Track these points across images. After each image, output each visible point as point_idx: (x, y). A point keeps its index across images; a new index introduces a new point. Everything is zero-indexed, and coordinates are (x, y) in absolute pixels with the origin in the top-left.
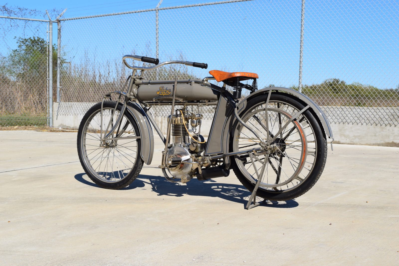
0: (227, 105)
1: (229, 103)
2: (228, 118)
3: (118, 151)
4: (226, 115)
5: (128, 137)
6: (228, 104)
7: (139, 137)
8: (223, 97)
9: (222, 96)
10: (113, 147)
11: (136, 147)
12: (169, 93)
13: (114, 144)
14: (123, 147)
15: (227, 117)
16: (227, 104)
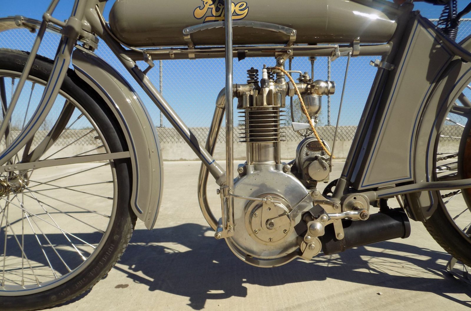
0: (434, 51)
1: (440, 44)
2: (434, 84)
3: (39, 201)
4: (428, 78)
5: (76, 156)
6: (439, 46)
7: (122, 155)
8: (424, 26)
9: (419, 25)
10: (18, 190)
11: (112, 184)
12: (238, 12)
13: (21, 181)
14: (60, 188)
15: (432, 83)
16: (433, 47)
